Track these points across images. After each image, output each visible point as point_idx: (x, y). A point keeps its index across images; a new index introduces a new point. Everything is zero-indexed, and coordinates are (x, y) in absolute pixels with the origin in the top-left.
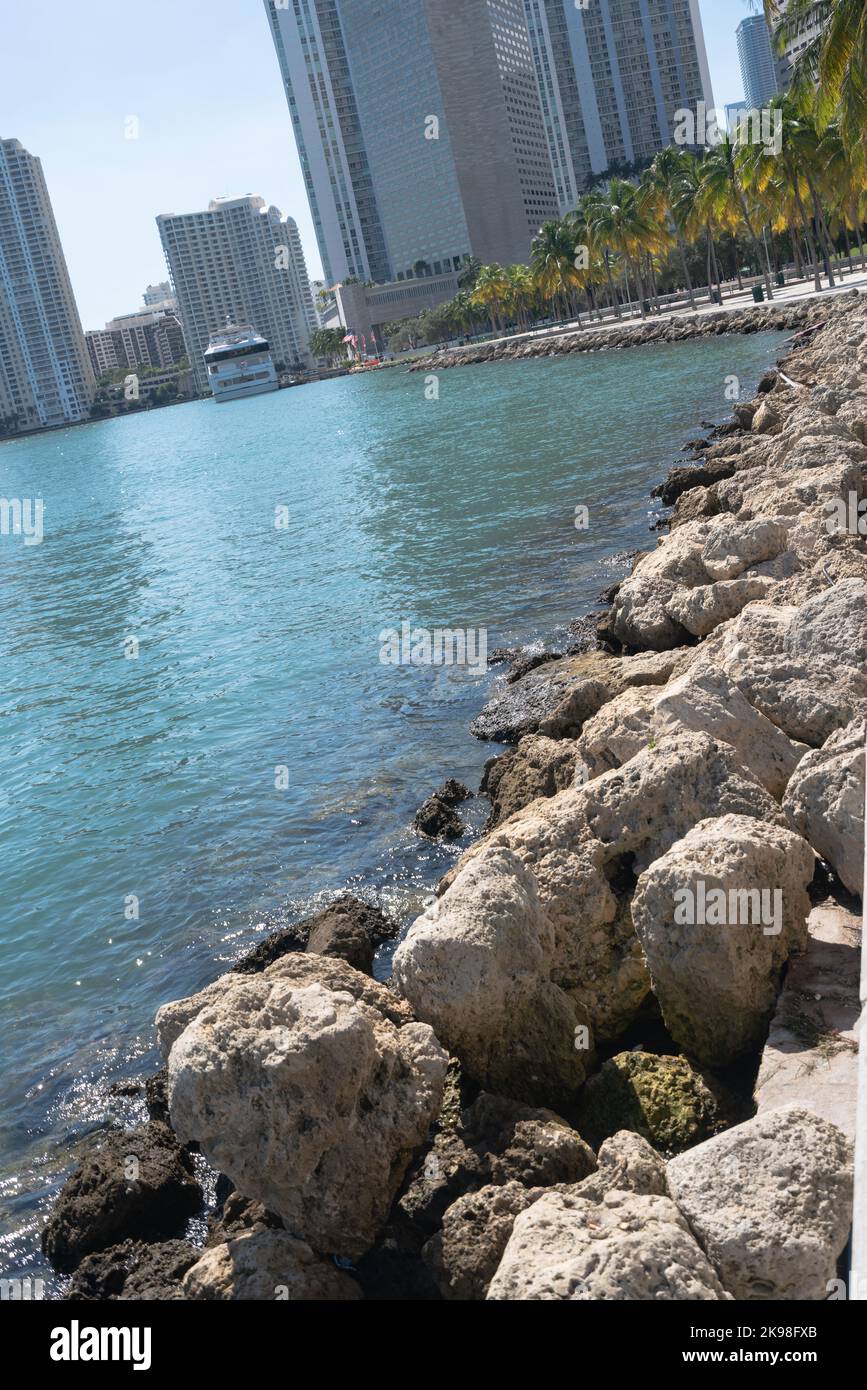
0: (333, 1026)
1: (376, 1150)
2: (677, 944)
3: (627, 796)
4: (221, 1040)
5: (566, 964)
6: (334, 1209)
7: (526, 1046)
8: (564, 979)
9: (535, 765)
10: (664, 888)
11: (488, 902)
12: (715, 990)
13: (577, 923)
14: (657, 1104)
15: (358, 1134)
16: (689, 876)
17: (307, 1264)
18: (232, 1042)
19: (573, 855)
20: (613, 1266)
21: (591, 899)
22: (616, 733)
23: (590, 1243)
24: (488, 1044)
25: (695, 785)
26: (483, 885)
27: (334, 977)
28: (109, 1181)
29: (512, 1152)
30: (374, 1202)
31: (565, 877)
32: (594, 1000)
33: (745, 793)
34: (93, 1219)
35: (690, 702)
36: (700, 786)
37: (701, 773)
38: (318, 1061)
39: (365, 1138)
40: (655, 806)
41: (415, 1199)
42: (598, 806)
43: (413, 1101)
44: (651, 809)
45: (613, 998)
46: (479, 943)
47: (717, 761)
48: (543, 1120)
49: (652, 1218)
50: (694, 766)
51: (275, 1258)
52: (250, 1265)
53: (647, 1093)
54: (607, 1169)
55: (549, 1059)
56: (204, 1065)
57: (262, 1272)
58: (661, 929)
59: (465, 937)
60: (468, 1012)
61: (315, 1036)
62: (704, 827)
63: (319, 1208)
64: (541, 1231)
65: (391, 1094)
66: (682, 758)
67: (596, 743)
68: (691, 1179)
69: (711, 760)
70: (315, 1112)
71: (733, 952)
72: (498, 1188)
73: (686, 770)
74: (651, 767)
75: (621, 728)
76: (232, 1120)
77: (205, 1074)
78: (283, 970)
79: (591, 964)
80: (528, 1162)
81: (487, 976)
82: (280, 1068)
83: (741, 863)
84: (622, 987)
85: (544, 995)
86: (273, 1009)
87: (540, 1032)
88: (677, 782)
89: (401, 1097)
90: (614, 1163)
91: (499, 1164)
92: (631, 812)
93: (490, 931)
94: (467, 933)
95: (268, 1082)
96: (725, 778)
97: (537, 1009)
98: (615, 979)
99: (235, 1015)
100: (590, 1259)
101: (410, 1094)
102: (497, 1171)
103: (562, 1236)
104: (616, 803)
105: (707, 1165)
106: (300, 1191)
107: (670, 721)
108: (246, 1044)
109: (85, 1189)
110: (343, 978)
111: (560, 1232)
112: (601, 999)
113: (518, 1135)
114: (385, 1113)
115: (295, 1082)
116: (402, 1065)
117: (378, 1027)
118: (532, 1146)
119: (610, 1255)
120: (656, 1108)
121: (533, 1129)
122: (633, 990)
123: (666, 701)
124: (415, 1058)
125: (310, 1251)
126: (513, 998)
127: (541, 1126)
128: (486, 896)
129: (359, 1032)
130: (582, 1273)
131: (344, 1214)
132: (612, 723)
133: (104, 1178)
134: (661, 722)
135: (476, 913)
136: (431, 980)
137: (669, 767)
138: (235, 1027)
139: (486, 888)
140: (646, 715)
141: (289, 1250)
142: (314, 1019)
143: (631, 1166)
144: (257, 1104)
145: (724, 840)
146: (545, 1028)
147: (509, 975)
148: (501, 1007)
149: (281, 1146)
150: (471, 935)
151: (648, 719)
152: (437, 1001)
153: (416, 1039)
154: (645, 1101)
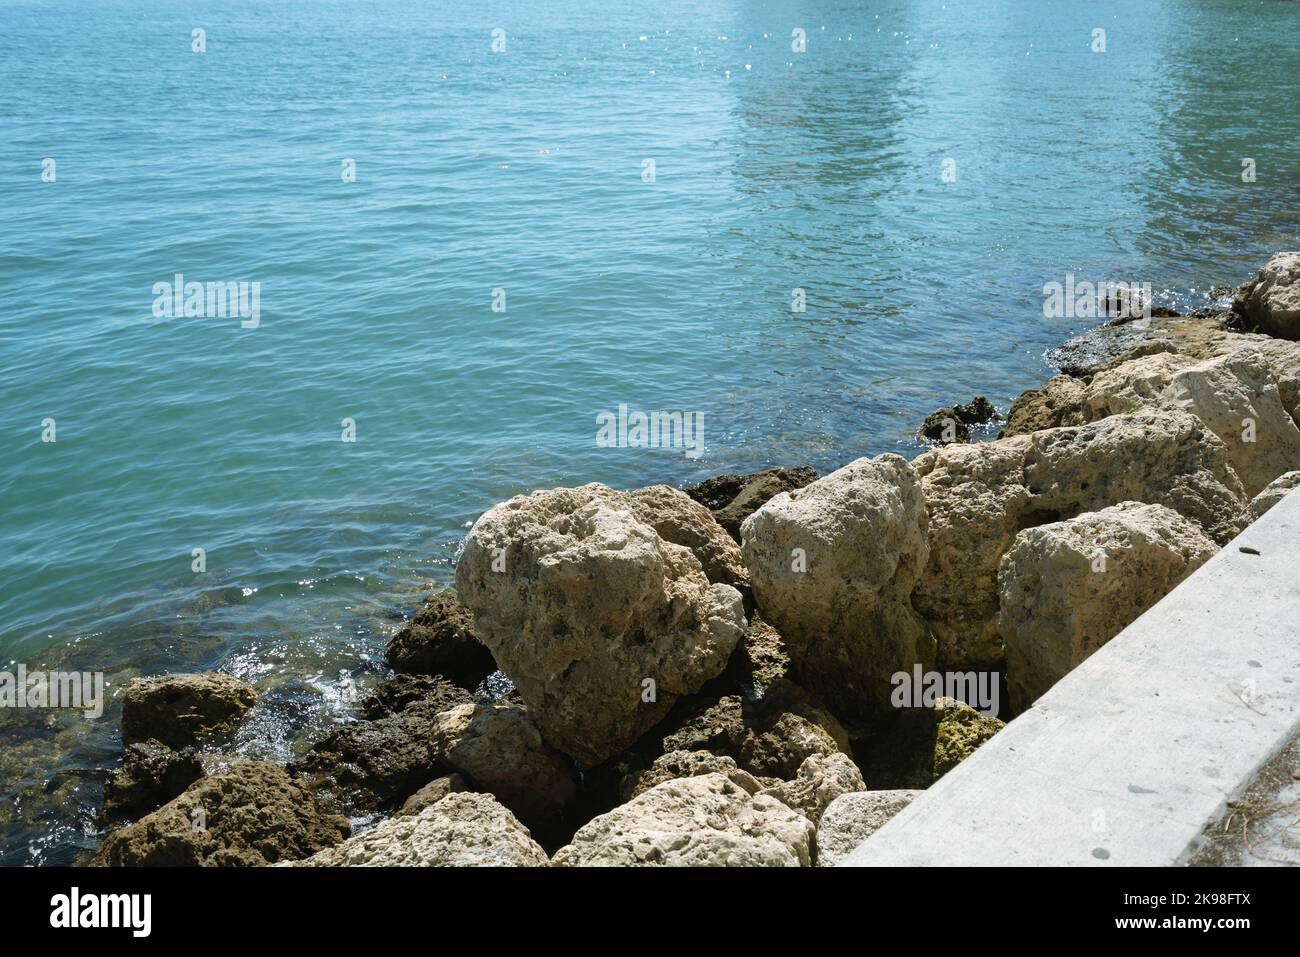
0: (616, 552)
1: (627, 681)
2: (1030, 610)
3: (1069, 453)
4: (514, 525)
5: (938, 595)
6: (570, 714)
7: (850, 652)
8: (930, 608)
9: (1050, 405)
10: (1035, 550)
11: (852, 501)
12: (1048, 670)
13: (965, 560)
14: (950, 756)
15: (616, 658)
16: (1058, 545)
17: (531, 749)
18: (520, 532)
19: (990, 493)
20: (696, 853)
21: (988, 542)
22: (1123, 393)
23: (703, 828)
24: (809, 636)
25: (1149, 466)
26: (855, 485)
27: (686, 519)
28: (444, 622)
29: (769, 737)
30: (614, 725)
31: (969, 511)
32: (954, 638)
33: (1207, 494)
34: (419, 647)
35: (1212, 384)
36: (1156, 469)
37: (1165, 455)
38: (591, 577)
39: (621, 665)
40: (1095, 472)
41: (676, 742)
42: (1039, 453)
43: (689, 652)
44: (1090, 474)
45: (972, 645)
46: (820, 536)
47: (1195, 450)
48: (811, 720)
49: (772, 832)
50: (1158, 446)
51: (505, 733)
52: (479, 729)
53: (945, 742)
54: (802, 779)
55: (869, 673)
56: (488, 541)
57: (485, 739)
58: (1019, 590)
59: (809, 524)
60: (788, 595)
61: (593, 554)
62: (1124, 508)
63: (557, 707)
64: (666, 797)
65: (670, 639)
66: (1147, 433)
67: (1099, 397)
68: (836, 815)
69: (1187, 447)
70: (571, 620)
71: (1077, 639)
72: (711, 756)
73: (1146, 447)
74: (1109, 432)
75: (1129, 389)
76: (499, 599)
77: (486, 550)
78: (647, 496)
79: (963, 603)
80: (777, 750)
81: (816, 569)
82: (550, 570)
83: (1122, 552)
84: (984, 637)
85: (887, 612)
86: (578, 518)
87: (869, 645)
88: (1129, 455)
89: (678, 644)
90: (811, 776)
91: (752, 742)
92: (1068, 471)
93: (839, 529)
94: (814, 521)
95: (537, 578)
96: (1192, 471)
97: (874, 622)
98: (982, 628)
99: (539, 510)
100: (681, 839)
101: (687, 645)
102: (747, 746)
103: (682, 810)
104: (1055, 457)
105: (859, 810)
106: (543, 685)
107: (1181, 398)
108: (531, 538)
109: (425, 620)
110: (694, 524)
111: (682, 806)
112: (960, 640)
113: (780, 724)
114: (655, 652)
115: (562, 587)
116: (693, 618)
117: (689, 576)
118: (786, 739)
119: (699, 842)
120: (946, 758)
121: (795, 724)
122: (994, 644)
123: (1187, 376)
124: (711, 615)
125: (539, 740)
126: (843, 600)
127: (805, 724)
128: (852, 494)
129: (641, 567)
130: (667, 847)
131: (578, 721)
132: (1123, 381)
133: (443, 618)
134: (1173, 396)
135: (833, 506)
136: (763, 553)
137: (1126, 436)
138: (531, 520)
139: (857, 487)
140: (1159, 383)
141: (521, 733)
142: (603, 539)
143: (823, 787)
144: (523, 593)
145: (1119, 524)
146: (875, 644)
147: (843, 577)
148: (826, 604)
149: (533, 638)
150: (816, 525)
151: (1160, 388)
152: (761, 575)
153: (720, 600)
154: (940, 749)
